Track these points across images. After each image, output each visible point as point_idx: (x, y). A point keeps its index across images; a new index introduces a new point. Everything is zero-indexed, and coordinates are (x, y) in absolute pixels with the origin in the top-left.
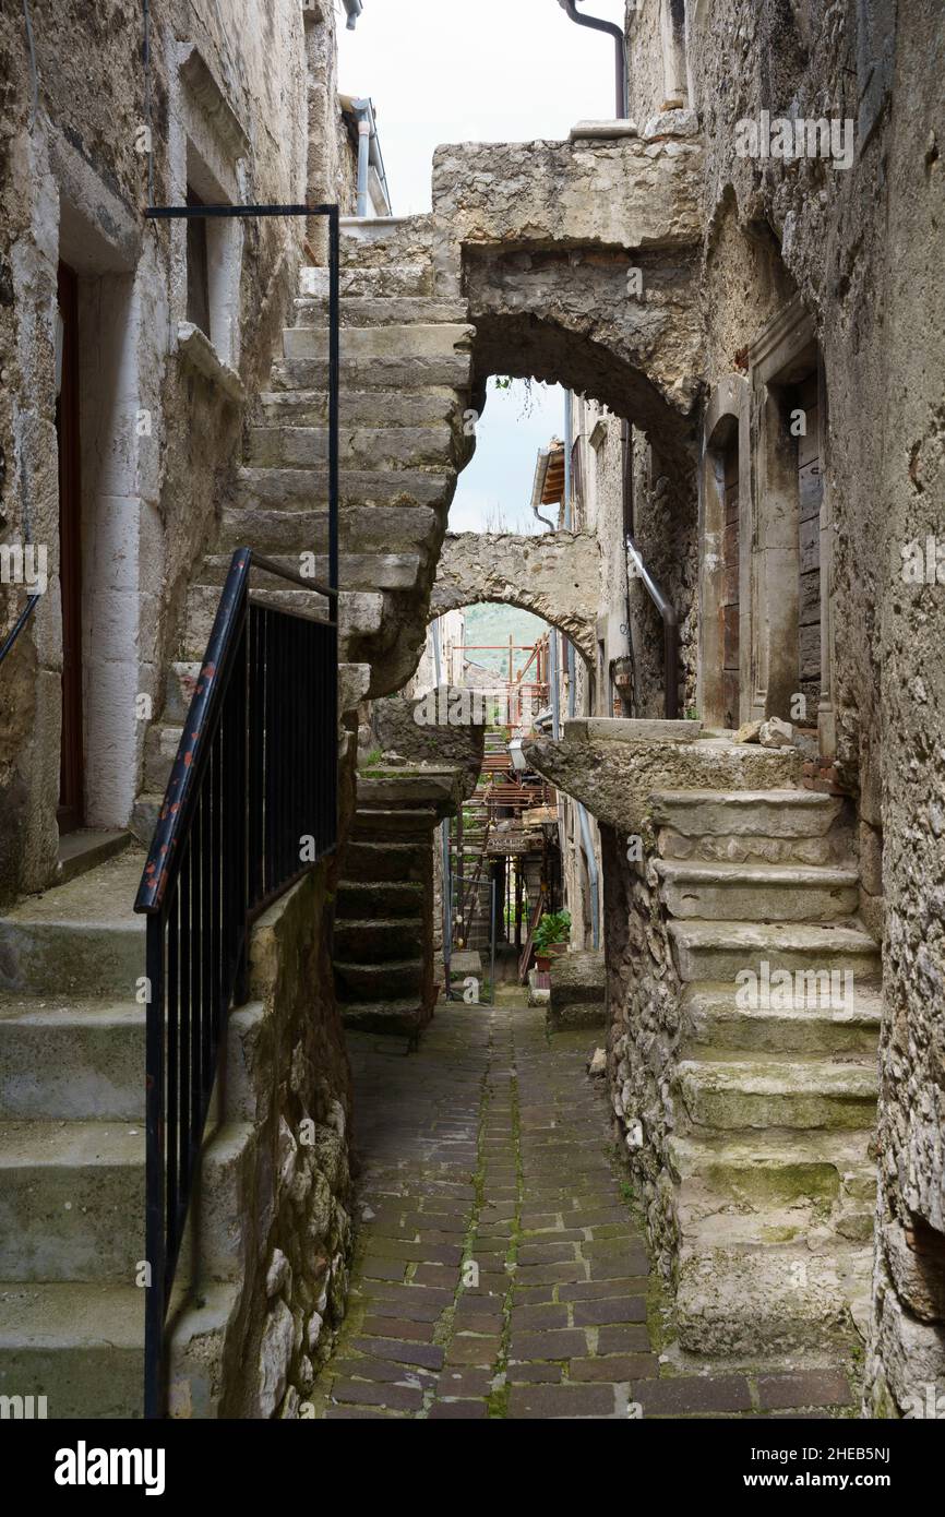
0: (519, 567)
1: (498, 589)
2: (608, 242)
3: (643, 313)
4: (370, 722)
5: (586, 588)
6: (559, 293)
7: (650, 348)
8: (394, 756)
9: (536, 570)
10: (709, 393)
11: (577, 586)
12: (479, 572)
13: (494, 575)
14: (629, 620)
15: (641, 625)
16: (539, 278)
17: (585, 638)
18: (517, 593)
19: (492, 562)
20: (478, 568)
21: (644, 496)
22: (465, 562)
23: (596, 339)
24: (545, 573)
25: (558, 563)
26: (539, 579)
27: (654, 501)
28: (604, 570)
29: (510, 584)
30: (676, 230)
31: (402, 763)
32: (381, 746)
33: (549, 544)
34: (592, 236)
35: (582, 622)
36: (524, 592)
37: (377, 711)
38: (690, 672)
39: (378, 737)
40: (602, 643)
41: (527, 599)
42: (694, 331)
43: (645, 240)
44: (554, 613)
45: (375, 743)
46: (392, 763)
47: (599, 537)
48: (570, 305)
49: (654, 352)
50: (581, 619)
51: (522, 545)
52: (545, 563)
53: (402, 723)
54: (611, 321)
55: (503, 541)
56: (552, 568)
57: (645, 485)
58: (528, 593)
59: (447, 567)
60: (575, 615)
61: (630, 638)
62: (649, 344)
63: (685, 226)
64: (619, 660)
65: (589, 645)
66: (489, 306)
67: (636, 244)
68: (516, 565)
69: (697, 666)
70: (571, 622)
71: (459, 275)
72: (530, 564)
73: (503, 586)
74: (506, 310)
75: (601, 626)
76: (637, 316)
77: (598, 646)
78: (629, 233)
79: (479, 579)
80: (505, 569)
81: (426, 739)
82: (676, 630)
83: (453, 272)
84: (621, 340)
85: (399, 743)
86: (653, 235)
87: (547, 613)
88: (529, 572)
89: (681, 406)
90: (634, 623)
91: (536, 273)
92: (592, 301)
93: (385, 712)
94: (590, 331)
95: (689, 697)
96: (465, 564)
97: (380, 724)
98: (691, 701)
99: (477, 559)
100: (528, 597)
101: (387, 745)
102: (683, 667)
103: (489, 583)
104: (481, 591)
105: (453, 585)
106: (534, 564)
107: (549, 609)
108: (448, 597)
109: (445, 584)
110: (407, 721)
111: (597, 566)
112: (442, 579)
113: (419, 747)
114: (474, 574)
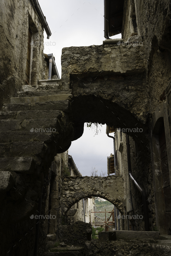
1: (95, 192)
2: (116, 72)
3: (128, 93)
4: (56, 233)
5: (120, 192)
6: (101, 88)
7: (131, 103)
9: (106, 186)
10: (151, 117)
11: (117, 191)
12: (89, 187)
13: (94, 188)
14: (131, 198)
15: (135, 200)
16: (95, 84)
17: (120, 206)
18: (100, 193)
19: (93, 184)
20: (89, 186)
21: (134, 159)
22: (85, 184)
23: (114, 101)
24: (108, 187)
25: (112, 184)
26: (106, 189)
27: (137, 160)
29: (98, 191)
30: (137, 68)
31: (65, 246)
32: (60, 241)
33: (109, 179)
34: (111, 70)
35: (119, 201)
36: (102, 193)
37: (59, 229)
38: (153, 213)
39: (59, 238)
40: (125, 207)
42: (145, 98)
43: (127, 71)
44: (111, 199)
46: (62, 246)
47: (123, 177)
48: (105, 91)
49: (132, 104)
50: (119, 200)
51: (101, 179)
52: (108, 184)
53: (66, 233)
54: (118, 96)
55: (96, 178)
56: (110, 186)
57: (134, 156)
58: (104, 193)
59: (80, 186)
60: (117, 199)
61: (132, 204)
62: (131, 102)
63: (140, 67)
64: (130, 211)
65: (122, 208)
66: (79, 93)
67: (125, 72)
68: (100, 185)
69: (155, 210)
70: (116, 201)
71: (69, 83)
72: (104, 185)
74: (84, 94)
75: (124, 202)
76: (126, 94)
77: (124, 208)
78: (122, 69)
79: (89, 189)
80: (97, 186)
81: (74, 238)
82: (147, 199)
83: (67, 82)
84: (122, 101)
85: (65, 239)
86: (130, 69)
87: (109, 199)
88: (104, 187)
89: (143, 121)
90: (133, 199)
91: (94, 83)
92: (112, 90)
93: (61, 229)
94: (112, 99)
95: (153, 222)
97: (60, 234)
98: (154, 224)
99: (89, 184)
100: (103, 194)
101: (62, 240)
102: (150, 212)
103: (92, 191)
104: (90, 193)
105: (82, 191)
106: (105, 185)
107: (110, 198)
108: (81, 195)
109: (80, 191)
110: (68, 232)
111: (123, 185)
112: (79, 189)
113: (71, 240)
114: (88, 188)
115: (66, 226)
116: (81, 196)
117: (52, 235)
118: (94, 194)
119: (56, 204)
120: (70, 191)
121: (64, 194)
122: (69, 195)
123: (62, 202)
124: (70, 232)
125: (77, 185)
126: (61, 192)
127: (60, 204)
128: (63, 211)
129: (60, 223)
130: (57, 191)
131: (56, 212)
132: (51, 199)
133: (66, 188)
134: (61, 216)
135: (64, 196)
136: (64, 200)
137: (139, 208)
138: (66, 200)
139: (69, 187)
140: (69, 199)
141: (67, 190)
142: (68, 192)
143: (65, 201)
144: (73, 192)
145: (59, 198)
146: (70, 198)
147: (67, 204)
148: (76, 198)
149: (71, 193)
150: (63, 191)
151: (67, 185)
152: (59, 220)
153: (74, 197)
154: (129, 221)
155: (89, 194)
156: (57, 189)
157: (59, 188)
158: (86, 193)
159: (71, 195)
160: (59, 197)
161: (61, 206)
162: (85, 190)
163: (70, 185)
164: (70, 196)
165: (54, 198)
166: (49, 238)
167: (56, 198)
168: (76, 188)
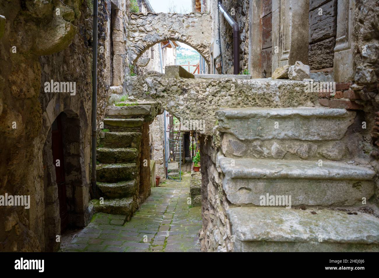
0: (181, 26)
1: (173, 34)
4: (122, 85)
5: (206, 34)
8: (132, 98)
9: (187, 27)
11: (203, 33)
12: (166, 28)
13: (171, 29)
14: (219, 38)
15: (225, 40)
17: (206, 53)
18: (180, 36)
19: (171, 24)
20: (165, 26)
22: (160, 24)
24: (191, 28)
25: (196, 24)
26: (188, 31)
28: (213, 26)
29: (177, 32)
31: (135, 100)
32: (128, 95)
33: (192, 17)
35: (205, 47)
36: (183, 35)
37: (126, 81)
38: (245, 54)
39: (127, 91)
40: (212, 54)
41: (184, 38)
44: (194, 43)
45: (126, 93)
46: (131, 100)
47: (211, 13)
50: (204, 46)
51: (182, 17)
52: (191, 24)
53: (136, 85)
55: (175, 16)
56: (193, 26)
58: (184, 36)
59: (153, 26)
60: (202, 44)
61: (220, 46)
64: (217, 57)
65: (208, 55)
68: (180, 25)
69: (249, 50)
70: (201, 47)
72: (185, 25)
73: (175, 33)
75: (211, 47)
79: (166, 30)
80: (176, 27)
81: (145, 91)
82: (239, 37)
85: (135, 93)
87: (191, 44)
88: (185, 28)
90: (222, 40)
93: (129, 81)
95: (245, 65)
96: (160, 25)
97: (128, 86)
98: (246, 67)
99: (165, 23)
100: (184, 37)
101: (130, 94)
102: (242, 53)
103: (170, 32)
104: (166, 35)
105: (156, 33)
106: (187, 25)
107: (192, 42)
108: (154, 38)
109: (153, 33)
110: (138, 84)
111: (210, 25)
112: (152, 31)
113: (143, 94)
114: (164, 29)
115: (135, 78)
116: (154, 40)
117: (117, 87)
118: (172, 37)
119: (121, 48)
120: (139, 32)
121: (131, 37)
122: (138, 38)
123: (129, 47)
124: (141, 84)
125: (149, 24)
126: (127, 33)
127: (126, 50)
128: (131, 58)
129: (127, 74)
130: (121, 31)
131: (122, 59)
132: (114, 42)
133: (133, 29)
134: (128, 65)
135: (131, 39)
136: (131, 45)
137: (228, 51)
138: (135, 45)
139: (138, 27)
140: (139, 44)
141: (135, 31)
142: (136, 34)
143: (133, 46)
144: (144, 35)
145: (125, 42)
146: (139, 42)
147: (136, 50)
148: (147, 42)
149: (141, 35)
150: (130, 32)
151: (135, 25)
152: (126, 69)
153: (145, 41)
154: (216, 70)
155: (165, 37)
156: (122, 29)
157: (124, 27)
158: (161, 36)
159: (140, 38)
160: (125, 40)
161: (128, 53)
162: (160, 32)
163: (139, 25)
164: (139, 40)
165: (118, 40)
166: (114, 90)
167: (120, 41)
168: (148, 30)
